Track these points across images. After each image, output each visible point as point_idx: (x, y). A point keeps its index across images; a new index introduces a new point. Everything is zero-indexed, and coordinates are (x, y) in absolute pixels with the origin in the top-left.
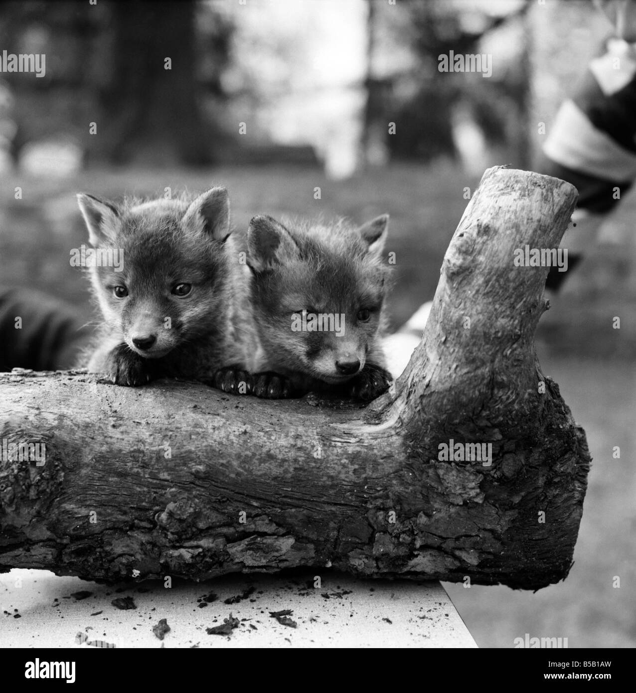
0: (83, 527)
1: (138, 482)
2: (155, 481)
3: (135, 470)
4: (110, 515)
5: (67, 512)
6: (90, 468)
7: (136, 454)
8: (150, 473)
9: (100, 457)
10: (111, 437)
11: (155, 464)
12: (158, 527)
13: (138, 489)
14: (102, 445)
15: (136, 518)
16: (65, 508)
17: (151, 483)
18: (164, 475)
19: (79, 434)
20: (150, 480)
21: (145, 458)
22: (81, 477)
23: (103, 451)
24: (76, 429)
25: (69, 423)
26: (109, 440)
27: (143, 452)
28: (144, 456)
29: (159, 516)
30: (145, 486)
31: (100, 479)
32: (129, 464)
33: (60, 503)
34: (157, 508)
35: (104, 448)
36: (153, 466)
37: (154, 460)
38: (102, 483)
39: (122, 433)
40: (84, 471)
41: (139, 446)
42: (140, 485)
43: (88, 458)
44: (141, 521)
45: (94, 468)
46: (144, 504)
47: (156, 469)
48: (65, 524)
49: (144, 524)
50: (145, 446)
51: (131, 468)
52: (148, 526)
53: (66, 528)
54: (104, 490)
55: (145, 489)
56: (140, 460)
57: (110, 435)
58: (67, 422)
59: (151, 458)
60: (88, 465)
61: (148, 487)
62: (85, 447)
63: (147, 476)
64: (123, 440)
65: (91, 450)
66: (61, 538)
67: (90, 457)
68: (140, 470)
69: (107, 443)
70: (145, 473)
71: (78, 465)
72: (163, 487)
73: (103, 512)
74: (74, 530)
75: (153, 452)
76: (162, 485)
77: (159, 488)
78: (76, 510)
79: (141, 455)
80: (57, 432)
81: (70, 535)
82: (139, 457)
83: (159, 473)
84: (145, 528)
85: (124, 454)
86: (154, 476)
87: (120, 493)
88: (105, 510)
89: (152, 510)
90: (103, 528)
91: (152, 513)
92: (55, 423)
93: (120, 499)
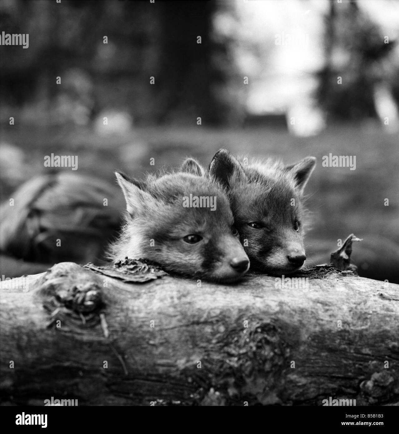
0: (302, 394)
1: (344, 356)
2: (359, 355)
3: (343, 346)
4: (322, 383)
5: (291, 382)
6: (306, 345)
7: (342, 334)
8: (355, 349)
9: (314, 336)
10: (322, 320)
11: (358, 342)
12: (362, 393)
13: (345, 362)
14: (315, 326)
15: (343, 386)
16: (289, 378)
17: (355, 357)
18: (366, 351)
19: (296, 318)
20: (355, 355)
21: (350, 337)
22: (300, 353)
23: (317, 331)
24: (294, 313)
25: (288, 308)
26: (321, 322)
27: (348, 332)
28: (350, 335)
29: (365, 384)
30: (350, 359)
31: (315, 354)
32: (338, 341)
33: (286, 374)
34: (362, 377)
35: (318, 329)
36: (356, 343)
37: (357, 339)
38: (317, 357)
39: (330, 316)
40: (302, 348)
41: (345, 327)
42: (347, 358)
43: (305, 337)
44: (347, 388)
45: (310, 346)
46: (350, 374)
47: (360, 345)
48: (290, 391)
49: (349, 390)
50: (349, 326)
51: (340, 344)
52: (354, 392)
53: (290, 394)
54: (318, 363)
55: (351, 362)
56: (346, 338)
57: (321, 318)
58: (286, 308)
59: (355, 337)
60: (305, 343)
61: (353, 360)
62: (302, 328)
63: (352, 351)
64: (331, 321)
65: (307, 330)
66: (285, 403)
67: (306, 336)
68: (346, 347)
69: (319, 324)
70: (350, 349)
71: (298, 343)
72: (366, 360)
73: (318, 381)
74: (296, 396)
75: (356, 331)
76: (365, 359)
77: (362, 361)
78: (298, 380)
79: (347, 334)
80: (280, 316)
81: (292, 400)
82: (345, 336)
83: (362, 348)
84: (350, 394)
85: (334, 334)
86: (358, 351)
87: (331, 366)
88: (319, 379)
89: (357, 379)
90: (317, 394)
91: (357, 381)
92: (277, 309)
93: (330, 370)
